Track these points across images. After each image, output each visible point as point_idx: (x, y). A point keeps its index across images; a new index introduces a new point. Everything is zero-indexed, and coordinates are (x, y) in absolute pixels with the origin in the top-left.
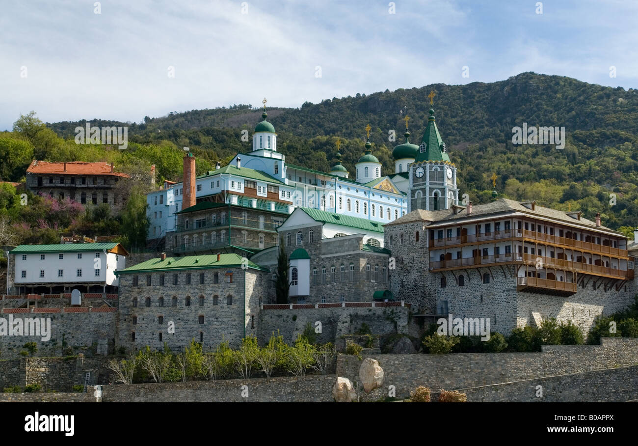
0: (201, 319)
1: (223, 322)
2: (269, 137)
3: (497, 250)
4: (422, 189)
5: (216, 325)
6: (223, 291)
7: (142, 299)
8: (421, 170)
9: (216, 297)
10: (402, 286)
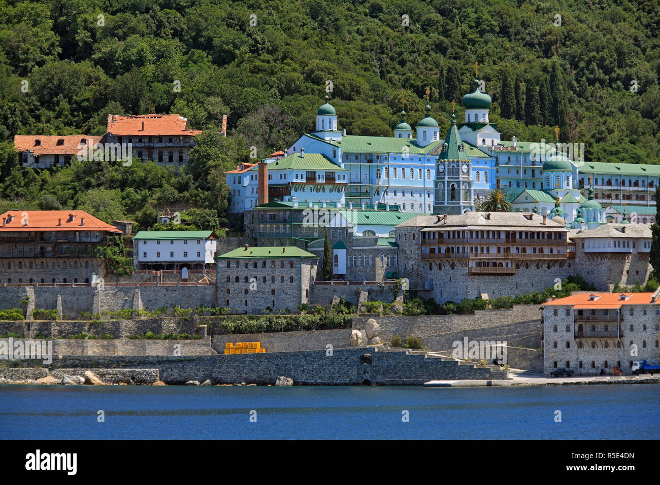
0: (273, 292)
1: (287, 294)
2: (330, 119)
3: (458, 249)
4: (442, 182)
5: (283, 296)
6: (287, 272)
7: (233, 278)
8: (442, 166)
9: (283, 277)
10: (406, 269)
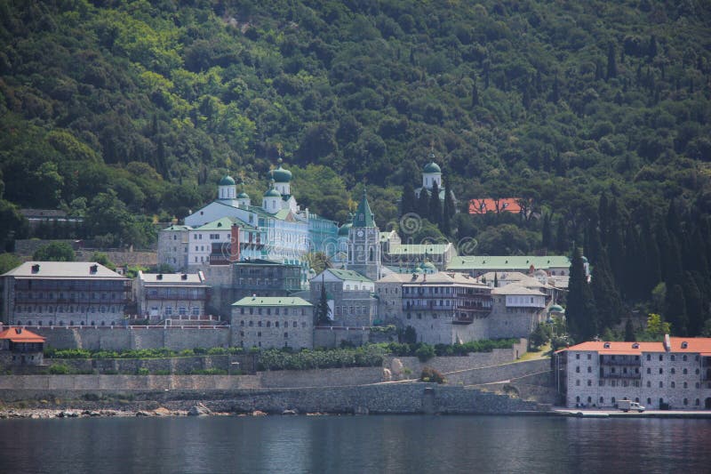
0: (286, 335)
1: (300, 337)
3: (441, 302)
5: (295, 338)
6: (300, 319)
7: (247, 322)
9: (295, 323)
10: (387, 317)
